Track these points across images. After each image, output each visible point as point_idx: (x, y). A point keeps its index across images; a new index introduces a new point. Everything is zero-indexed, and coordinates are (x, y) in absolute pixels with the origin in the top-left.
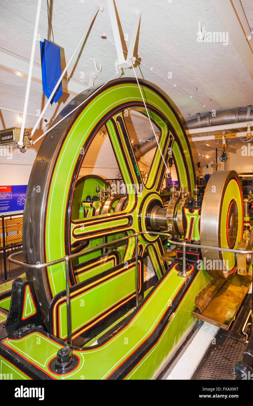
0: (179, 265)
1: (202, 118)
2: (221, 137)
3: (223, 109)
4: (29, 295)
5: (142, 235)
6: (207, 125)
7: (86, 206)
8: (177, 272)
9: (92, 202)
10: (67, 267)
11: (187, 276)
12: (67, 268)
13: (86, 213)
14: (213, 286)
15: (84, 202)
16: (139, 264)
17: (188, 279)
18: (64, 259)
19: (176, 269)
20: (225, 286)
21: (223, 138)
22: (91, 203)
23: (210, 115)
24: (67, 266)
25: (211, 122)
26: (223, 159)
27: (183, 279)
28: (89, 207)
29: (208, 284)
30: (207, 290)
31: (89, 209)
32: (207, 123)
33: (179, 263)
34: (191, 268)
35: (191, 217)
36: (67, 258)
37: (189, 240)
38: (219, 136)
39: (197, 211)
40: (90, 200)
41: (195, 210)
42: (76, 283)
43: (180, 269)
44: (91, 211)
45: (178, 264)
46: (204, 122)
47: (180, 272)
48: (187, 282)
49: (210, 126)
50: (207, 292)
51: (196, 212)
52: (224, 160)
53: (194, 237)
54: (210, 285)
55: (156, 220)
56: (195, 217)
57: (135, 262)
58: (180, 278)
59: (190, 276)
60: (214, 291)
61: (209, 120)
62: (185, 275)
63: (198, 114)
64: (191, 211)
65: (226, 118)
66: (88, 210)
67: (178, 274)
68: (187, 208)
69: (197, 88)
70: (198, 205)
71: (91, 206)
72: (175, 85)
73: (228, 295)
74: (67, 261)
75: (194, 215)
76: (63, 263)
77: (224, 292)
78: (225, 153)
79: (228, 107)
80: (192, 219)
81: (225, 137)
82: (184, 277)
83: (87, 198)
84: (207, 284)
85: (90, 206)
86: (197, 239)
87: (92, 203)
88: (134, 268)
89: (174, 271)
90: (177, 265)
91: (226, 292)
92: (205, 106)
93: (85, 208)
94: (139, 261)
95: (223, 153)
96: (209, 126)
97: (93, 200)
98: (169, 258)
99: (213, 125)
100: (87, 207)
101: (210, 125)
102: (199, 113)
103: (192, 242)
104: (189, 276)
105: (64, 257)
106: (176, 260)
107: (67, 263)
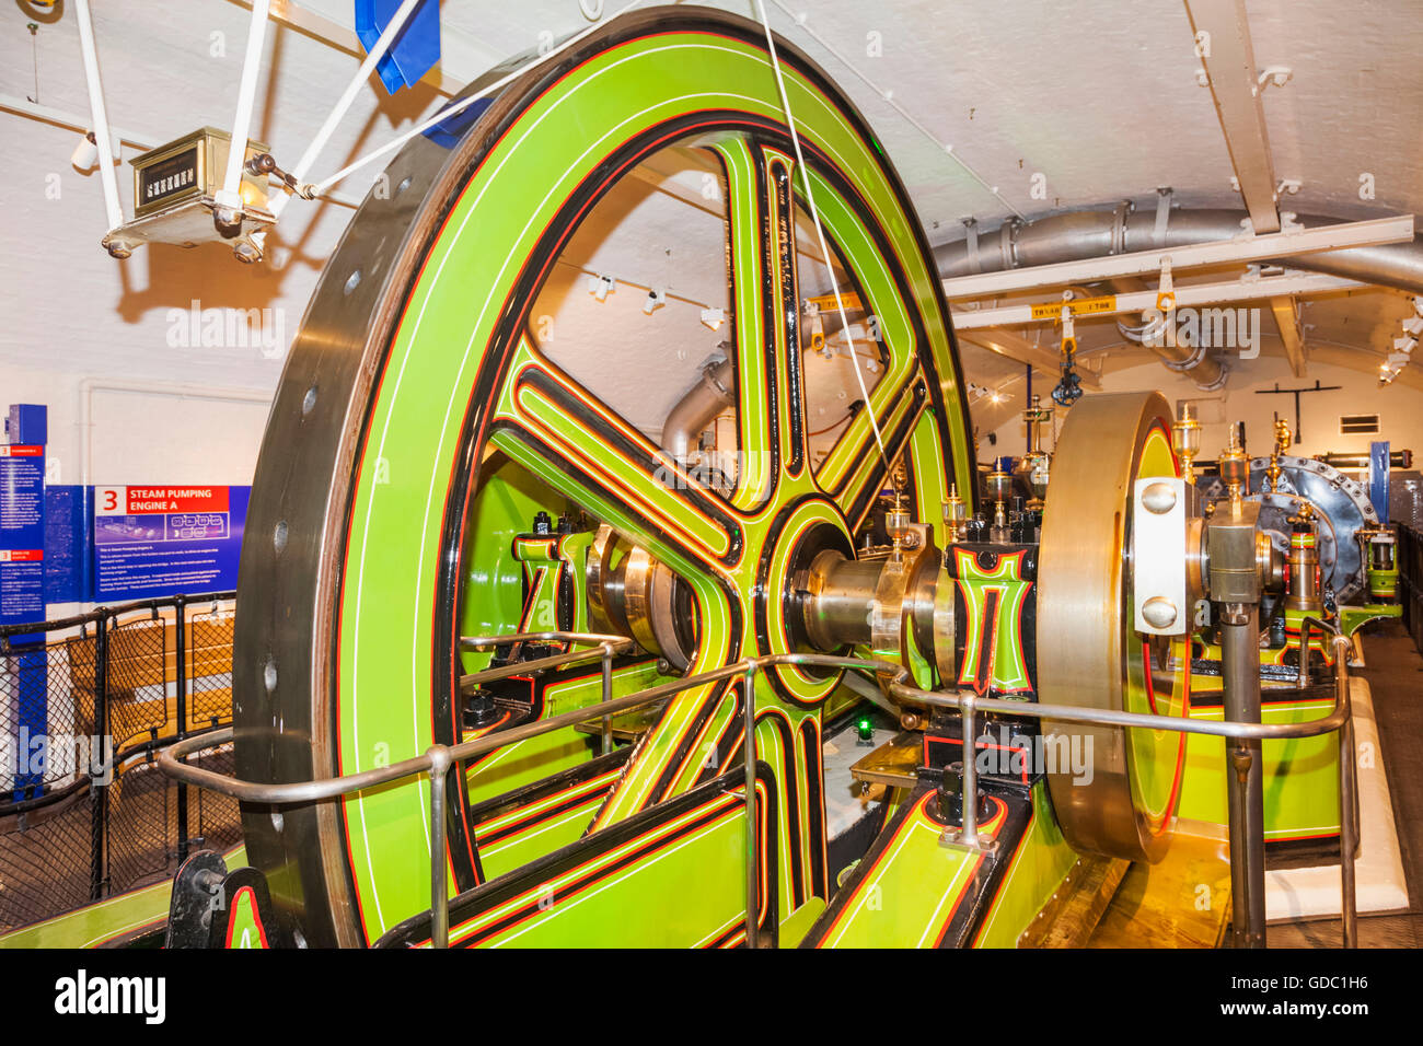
0: (940, 797)
1: (983, 240)
2: (1057, 311)
3: (1062, 206)
4: (251, 936)
5: (770, 670)
6: (1005, 265)
7: (530, 553)
8: (937, 830)
9: (559, 538)
10: (438, 802)
11: (982, 844)
12: (438, 807)
13: (531, 585)
14: (1083, 892)
15: (524, 538)
16: (758, 796)
17: (988, 859)
18: (426, 762)
19: (929, 812)
20: (1126, 893)
21: (1065, 315)
22: (554, 543)
23: (1014, 226)
24: (438, 796)
25: (1018, 252)
26: (1066, 397)
27: (965, 862)
28: (543, 560)
29: (1064, 882)
30: (1059, 912)
31: (546, 568)
32: (1005, 256)
33: (941, 788)
34: (994, 811)
35: (984, 588)
36: (440, 758)
37: (981, 688)
38: (1048, 308)
39: (1012, 562)
40: (550, 529)
41: (1004, 559)
42: (482, 879)
43: (948, 812)
44: (551, 575)
45: (934, 792)
46: (992, 253)
47: (949, 828)
48: (981, 872)
49: (1016, 268)
50: (1060, 920)
51: (1009, 564)
52: (1069, 401)
53: (1000, 675)
54: (1069, 889)
55: (829, 609)
56: (1003, 588)
57: (742, 790)
58: (951, 855)
59: (997, 844)
60: (1089, 912)
61: (1012, 246)
62: (970, 840)
63: (970, 223)
64: (987, 563)
65: (1078, 238)
66: (539, 573)
67: (942, 838)
68: (965, 548)
69: (973, 110)
70: (1015, 538)
71: (554, 554)
72: (889, 95)
73: (1150, 931)
74: (439, 772)
75: (998, 580)
76: (421, 787)
77: (1130, 918)
78: (1071, 371)
79: (1084, 196)
80: (992, 598)
81: (1072, 310)
82: (968, 851)
83: (537, 520)
84: (1060, 883)
85: (547, 554)
86: (1013, 684)
87: (558, 543)
88: (739, 814)
89: (918, 828)
90: (934, 798)
91: (1135, 917)
92: (995, 189)
93: (528, 563)
94: (760, 786)
95: (1067, 371)
96: (1010, 269)
97: (560, 529)
98: (886, 770)
99: (1024, 263)
100: (536, 560)
101: (1016, 264)
102: (974, 221)
103: (996, 695)
104: (992, 845)
105: (427, 752)
106: (923, 776)
107: (440, 782)
